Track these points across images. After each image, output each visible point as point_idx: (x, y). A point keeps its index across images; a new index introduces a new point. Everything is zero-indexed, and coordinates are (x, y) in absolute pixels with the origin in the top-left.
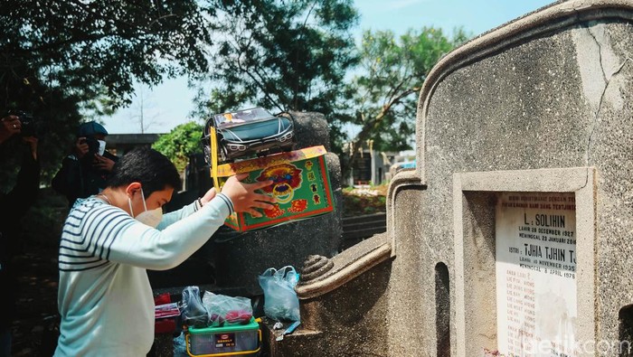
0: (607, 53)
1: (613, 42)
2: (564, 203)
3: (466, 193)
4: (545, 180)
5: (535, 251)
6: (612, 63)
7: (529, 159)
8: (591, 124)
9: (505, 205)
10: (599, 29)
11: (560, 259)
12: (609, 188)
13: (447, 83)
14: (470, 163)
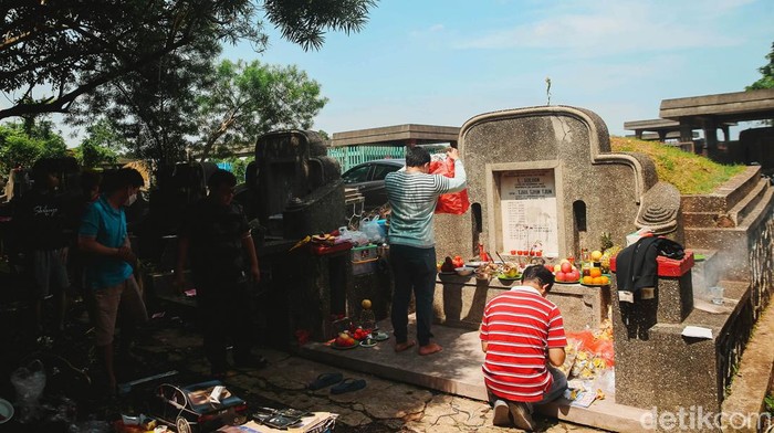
0: (565, 125)
1: (567, 123)
2: (549, 174)
3: (494, 172)
4: (541, 165)
5: (523, 193)
6: (567, 129)
7: (532, 157)
8: (560, 146)
9: (506, 176)
10: (562, 118)
11: (550, 192)
12: (567, 166)
13: (481, 127)
14: (496, 159)
